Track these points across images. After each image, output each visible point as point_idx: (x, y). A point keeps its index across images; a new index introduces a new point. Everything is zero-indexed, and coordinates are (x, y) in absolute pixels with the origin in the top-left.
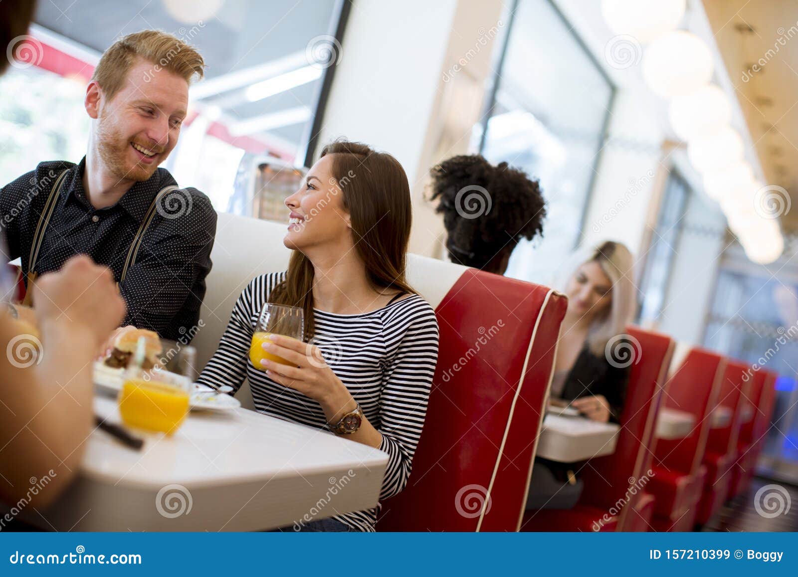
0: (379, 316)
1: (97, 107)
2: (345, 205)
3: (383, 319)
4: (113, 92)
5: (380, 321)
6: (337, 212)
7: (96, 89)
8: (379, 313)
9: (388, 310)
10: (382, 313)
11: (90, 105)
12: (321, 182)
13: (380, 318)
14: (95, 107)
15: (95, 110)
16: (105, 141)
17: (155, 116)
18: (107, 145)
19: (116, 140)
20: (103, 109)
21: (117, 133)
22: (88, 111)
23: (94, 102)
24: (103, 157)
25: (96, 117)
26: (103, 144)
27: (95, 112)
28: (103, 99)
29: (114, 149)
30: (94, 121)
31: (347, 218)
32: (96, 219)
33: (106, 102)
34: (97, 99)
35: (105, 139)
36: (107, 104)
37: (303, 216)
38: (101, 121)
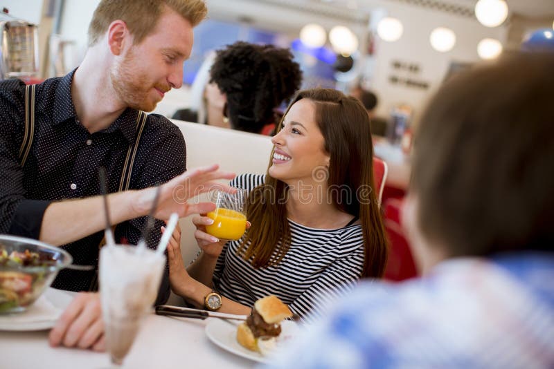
1: (122, 46)
2: (326, 149)
3: (343, 235)
5: (340, 237)
6: (320, 154)
7: (122, 28)
8: (340, 232)
10: (342, 232)
11: (115, 43)
12: (306, 130)
13: (340, 235)
14: (120, 46)
15: (120, 48)
16: (127, 80)
17: (173, 62)
18: (131, 84)
19: (142, 83)
20: (130, 50)
21: (145, 76)
22: (112, 48)
23: (117, 40)
24: (116, 90)
25: (118, 54)
26: (124, 82)
27: (119, 50)
28: (128, 40)
29: (136, 89)
30: (117, 58)
31: (328, 159)
32: (89, 142)
33: (134, 44)
34: (122, 39)
35: (129, 78)
36: (135, 46)
37: (291, 155)
38: (125, 62)
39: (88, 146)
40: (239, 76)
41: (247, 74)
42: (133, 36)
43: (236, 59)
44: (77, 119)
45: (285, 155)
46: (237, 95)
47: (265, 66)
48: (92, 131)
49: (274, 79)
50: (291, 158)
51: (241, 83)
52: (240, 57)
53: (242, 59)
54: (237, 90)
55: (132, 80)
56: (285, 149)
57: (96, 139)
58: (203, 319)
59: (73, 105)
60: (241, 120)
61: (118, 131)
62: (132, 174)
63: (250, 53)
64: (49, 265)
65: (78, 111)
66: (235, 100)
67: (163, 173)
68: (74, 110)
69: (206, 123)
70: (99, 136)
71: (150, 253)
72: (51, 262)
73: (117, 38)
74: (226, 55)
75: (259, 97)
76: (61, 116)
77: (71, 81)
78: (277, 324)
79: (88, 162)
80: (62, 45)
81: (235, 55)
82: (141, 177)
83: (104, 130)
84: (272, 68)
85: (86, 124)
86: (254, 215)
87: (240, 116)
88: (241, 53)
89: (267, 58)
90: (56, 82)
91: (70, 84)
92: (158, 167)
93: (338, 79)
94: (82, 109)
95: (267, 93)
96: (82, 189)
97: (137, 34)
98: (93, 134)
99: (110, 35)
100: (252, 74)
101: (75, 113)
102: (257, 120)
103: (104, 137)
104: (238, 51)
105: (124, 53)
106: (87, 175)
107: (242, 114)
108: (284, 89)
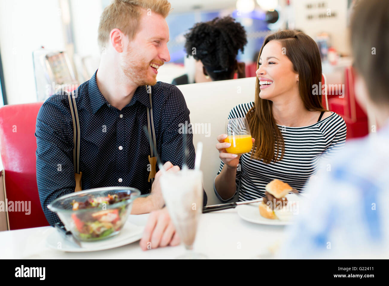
0: (318, 126)
1: (122, 45)
2: (295, 70)
3: (321, 128)
4: (133, 35)
5: (319, 130)
6: (292, 74)
7: (118, 33)
8: (318, 125)
9: (323, 123)
10: (319, 125)
11: (117, 45)
12: (279, 60)
13: (319, 128)
14: (121, 46)
15: (121, 47)
16: (134, 65)
17: (159, 45)
18: (136, 67)
19: (143, 64)
20: (128, 46)
21: (144, 59)
22: (117, 49)
23: (118, 42)
24: (127, 75)
25: (122, 52)
26: (132, 68)
27: (121, 48)
28: (125, 40)
29: (141, 69)
30: (121, 54)
31: (297, 76)
32: (121, 116)
33: (130, 41)
34: (121, 40)
35: (134, 64)
36: (131, 42)
37: (272, 79)
38: (128, 54)
39: (121, 119)
40: (203, 46)
41: (208, 42)
42: (127, 36)
43: (197, 35)
44: (108, 103)
45: (268, 81)
46: (207, 59)
47: (217, 32)
48: (120, 109)
49: (226, 39)
50: (272, 82)
51: (206, 50)
52: (199, 33)
53: (201, 34)
54: (206, 55)
55: (136, 65)
56: (267, 77)
57: (125, 112)
58: (234, 208)
59: (102, 95)
60: (217, 73)
61: (137, 102)
62: (155, 127)
63: (205, 28)
64: (127, 199)
65: (106, 98)
66: (207, 62)
67: (175, 119)
68: (105, 98)
69: (195, 82)
70: (127, 110)
71: (191, 171)
72: (127, 197)
73: (117, 41)
74: (190, 36)
75: (220, 54)
76: (97, 105)
77: (96, 81)
78: (284, 197)
79: (125, 129)
80: (83, 60)
81: (195, 32)
82: (161, 127)
83: (128, 105)
84: (222, 32)
85: (114, 105)
86: (253, 127)
87: (215, 71)
88: (200, 30)
89: (216, 27)
90: (86, 85)
91: (96, 83)
92: (170, 117)
93: (271, 29)
94: (109, 96)
95: (225, 49)
96: (127, 148)
97: (129, 33)
98: (122, 110)
99: (112, 40)
100: (211, 41)
101: (105, 100)
102: (227, 69)
103: (130, 109)
104: (197, 30)
105: (125, 49)
106: (127, 138)
107: (216, 70)
108: (235, 43)
